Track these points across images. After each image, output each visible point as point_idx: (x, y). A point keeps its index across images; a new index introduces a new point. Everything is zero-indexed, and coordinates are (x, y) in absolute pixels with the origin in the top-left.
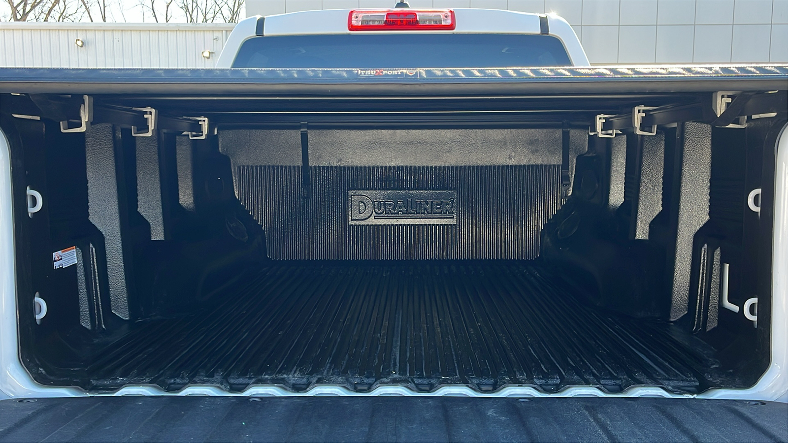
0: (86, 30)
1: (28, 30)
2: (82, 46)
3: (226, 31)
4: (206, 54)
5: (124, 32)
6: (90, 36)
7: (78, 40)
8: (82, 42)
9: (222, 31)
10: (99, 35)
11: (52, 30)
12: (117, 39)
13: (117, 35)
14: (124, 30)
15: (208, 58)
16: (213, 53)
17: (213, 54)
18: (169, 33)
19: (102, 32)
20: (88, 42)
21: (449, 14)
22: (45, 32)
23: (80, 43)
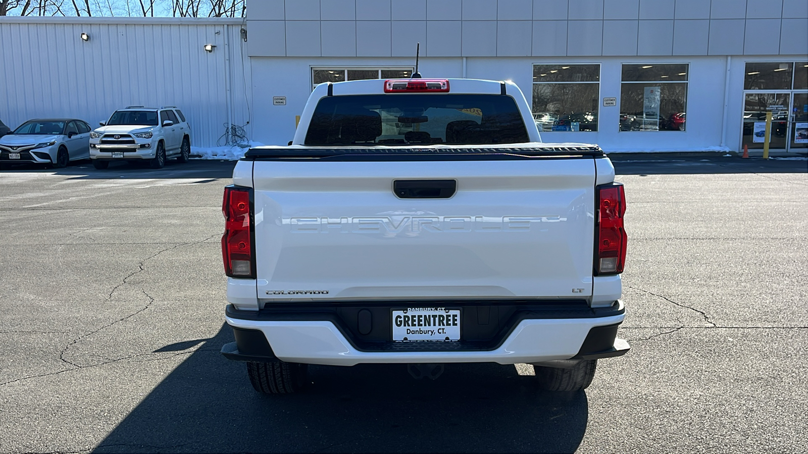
0: (91, 24)
1: (34, 24)
2: (87, 40)
3: (228, 25)
4: (209, 48)
5: (127, 26)
6: (95, 30)
7: (84, 34)
8: (87, 36)
9: (224, 25)
10: (104, 29)
11: (58, 24)
12: (122, 34)
13: (121, 29)
14: (128, 24)
15: (210, 51)
16: (215, 46)
17: (215, 48)
18: (172, 27)
19: (107, 26)
20: (93, 37)
21: (446, 83)
22: (50, 26)
23: (85, 37)
